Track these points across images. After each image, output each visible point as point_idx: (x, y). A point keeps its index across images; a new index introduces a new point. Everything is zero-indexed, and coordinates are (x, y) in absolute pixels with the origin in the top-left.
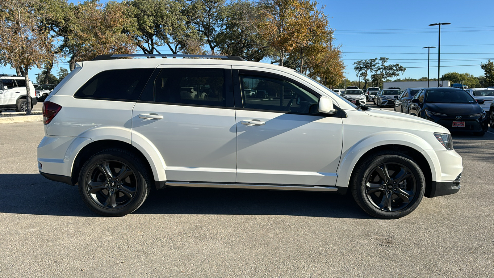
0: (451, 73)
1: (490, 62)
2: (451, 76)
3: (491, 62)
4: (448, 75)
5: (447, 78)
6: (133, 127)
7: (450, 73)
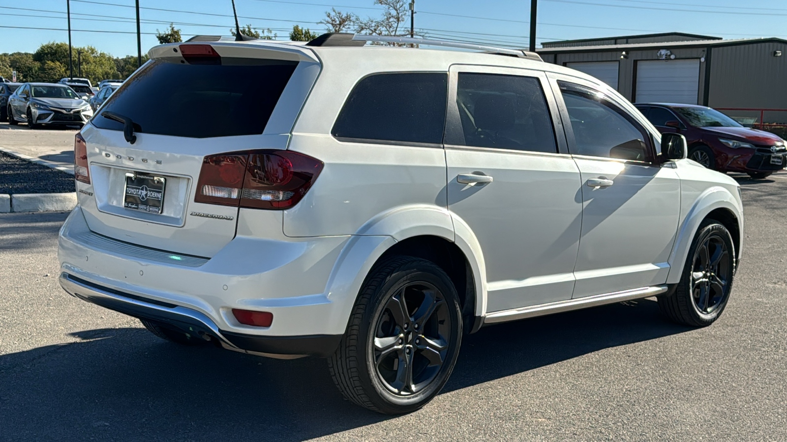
0: (57, 44)
1: (173, 29)
2: (56, 51)
3: (175, 29)
4: (49, 47)
5: (47, 54)
6: (449, 205)
7: (53, 44)
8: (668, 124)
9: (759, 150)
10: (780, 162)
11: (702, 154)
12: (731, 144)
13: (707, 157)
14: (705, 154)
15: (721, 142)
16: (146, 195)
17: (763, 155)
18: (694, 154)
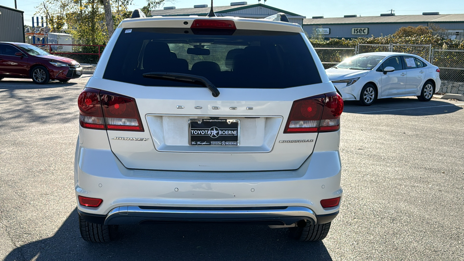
8: (17, 54)
9: (70, 67)
10: (80, 73)
11: (40, 71)
12: (57, 65)
13: (44, 72)
14: (42, 70)
15: (51, 64)
16: (218, 134)
17: (73, 70)
18: (35, 71)
